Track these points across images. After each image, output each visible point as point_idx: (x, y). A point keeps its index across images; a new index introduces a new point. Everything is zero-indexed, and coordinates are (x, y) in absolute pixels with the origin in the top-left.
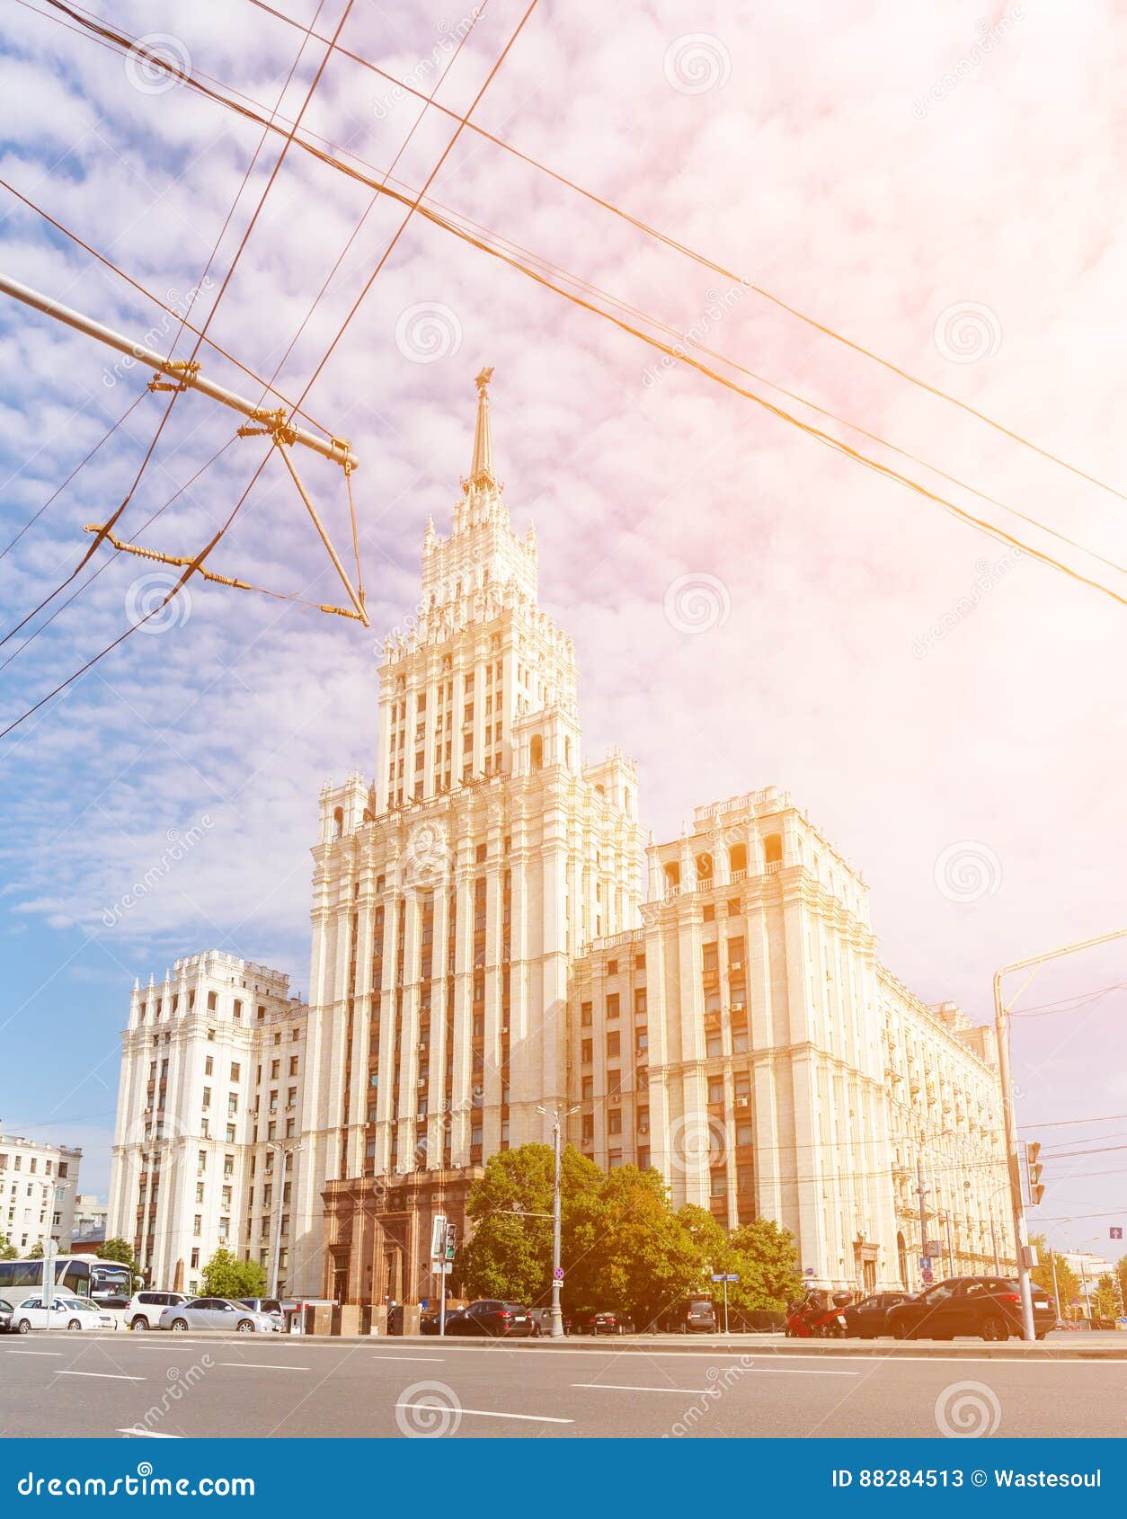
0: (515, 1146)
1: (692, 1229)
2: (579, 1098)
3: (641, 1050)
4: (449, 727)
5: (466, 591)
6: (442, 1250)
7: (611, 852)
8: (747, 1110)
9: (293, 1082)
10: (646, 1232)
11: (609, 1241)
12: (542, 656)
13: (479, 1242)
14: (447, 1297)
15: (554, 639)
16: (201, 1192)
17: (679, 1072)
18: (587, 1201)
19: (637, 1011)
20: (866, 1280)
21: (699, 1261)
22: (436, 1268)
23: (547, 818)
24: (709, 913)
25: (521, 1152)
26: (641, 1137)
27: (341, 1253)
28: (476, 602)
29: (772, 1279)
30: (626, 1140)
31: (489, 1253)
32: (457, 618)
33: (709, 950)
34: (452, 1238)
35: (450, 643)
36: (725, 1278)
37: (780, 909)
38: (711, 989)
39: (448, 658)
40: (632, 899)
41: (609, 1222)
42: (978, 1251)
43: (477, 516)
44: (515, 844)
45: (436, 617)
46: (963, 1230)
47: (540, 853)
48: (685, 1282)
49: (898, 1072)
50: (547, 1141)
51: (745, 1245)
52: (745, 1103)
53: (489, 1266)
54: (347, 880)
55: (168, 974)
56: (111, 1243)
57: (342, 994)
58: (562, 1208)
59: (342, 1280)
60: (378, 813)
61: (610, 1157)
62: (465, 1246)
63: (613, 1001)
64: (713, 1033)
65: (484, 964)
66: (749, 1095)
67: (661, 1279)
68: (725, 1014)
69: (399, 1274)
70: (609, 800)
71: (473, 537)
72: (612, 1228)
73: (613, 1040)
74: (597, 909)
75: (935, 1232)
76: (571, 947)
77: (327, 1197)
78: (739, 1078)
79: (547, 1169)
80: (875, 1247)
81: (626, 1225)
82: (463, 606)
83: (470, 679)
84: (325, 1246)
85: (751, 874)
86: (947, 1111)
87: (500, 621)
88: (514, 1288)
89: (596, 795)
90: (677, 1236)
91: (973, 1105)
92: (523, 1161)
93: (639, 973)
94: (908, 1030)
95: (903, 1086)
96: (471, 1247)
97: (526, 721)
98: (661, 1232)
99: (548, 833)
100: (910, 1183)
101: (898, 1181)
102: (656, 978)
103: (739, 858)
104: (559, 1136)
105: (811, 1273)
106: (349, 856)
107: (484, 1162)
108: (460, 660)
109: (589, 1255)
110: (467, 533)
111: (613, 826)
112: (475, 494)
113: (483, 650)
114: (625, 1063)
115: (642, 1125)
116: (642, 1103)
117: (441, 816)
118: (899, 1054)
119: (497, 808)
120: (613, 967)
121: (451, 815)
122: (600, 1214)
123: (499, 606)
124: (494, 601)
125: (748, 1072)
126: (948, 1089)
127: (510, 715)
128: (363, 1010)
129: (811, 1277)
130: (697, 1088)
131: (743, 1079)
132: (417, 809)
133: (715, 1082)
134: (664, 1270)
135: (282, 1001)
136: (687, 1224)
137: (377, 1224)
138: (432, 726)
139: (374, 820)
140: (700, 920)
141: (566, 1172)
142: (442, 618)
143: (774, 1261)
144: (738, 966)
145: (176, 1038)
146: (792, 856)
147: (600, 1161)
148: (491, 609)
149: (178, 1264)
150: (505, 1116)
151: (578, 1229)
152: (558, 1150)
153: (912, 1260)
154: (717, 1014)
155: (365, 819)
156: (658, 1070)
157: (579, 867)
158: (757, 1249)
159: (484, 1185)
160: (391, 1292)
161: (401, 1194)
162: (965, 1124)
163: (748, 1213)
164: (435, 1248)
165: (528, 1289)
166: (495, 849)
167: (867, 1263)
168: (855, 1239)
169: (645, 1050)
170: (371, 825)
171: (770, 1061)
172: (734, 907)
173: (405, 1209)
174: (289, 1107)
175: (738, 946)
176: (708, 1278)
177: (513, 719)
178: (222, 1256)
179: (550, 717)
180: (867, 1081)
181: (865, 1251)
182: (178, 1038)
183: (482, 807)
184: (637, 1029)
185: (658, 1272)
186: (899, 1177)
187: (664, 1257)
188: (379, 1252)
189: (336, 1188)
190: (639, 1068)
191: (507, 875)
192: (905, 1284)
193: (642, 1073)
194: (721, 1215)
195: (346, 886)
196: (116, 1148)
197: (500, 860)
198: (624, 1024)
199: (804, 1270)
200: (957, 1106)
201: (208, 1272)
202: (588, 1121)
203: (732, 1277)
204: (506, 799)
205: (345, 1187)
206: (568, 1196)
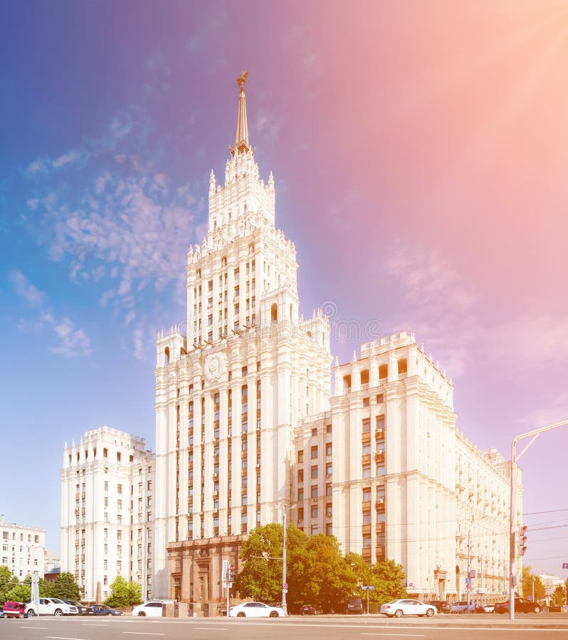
0: (263, 524)
1: (352, 564)
2: (297, 500)
3: (328, 475)
4: (226, 300)
5: (234, 217)
6: (227, 577)
7: (314, 369)
8: (383, 505)
9: (150, 493)
10: (329, 566)
11: (310, 571)
12: (277, 257)
13: (246, 572)
14: (230, 597)
15: (284, 246)
16: (106, 549)
17: (348, 486)
18: (300, 551)
19: (327, 455)
20: (439, 588)
21: (355, 580)
22: (224, 585)
23: (280, 350)
24: (366, 401)
25: (266, 528)
26: (328, 519)
27: (178, 577)
28: (240, 224)
29: (391, 588)
30: (320, 521)
31: (251, 576)
32: (229, 234)
33: (365, 422)
34: (232, 571)
35: (226, 250)
36: (368, 588)
37: (404, 399)
38: (366, 443)
39: (225, 259)
40: (325, 394)
41: (310, 562)
42: (496, 574)
43: (239, 171)
44: (262, 366)
45: (218, 234)
46: (490, 564)
47: (276, 371)
48: (349, 590)
49: (463, 485)
50: (280, 521)
51: (379, 572)
52: (382, 502)
53: (251, 583)
54: (174, 387)
55: (81, 440)
56: (64, 574)
57: (173, 448)
58: (287, 555)
59: (178, 589)
60: (188, 350)
61: (312, 529)
62: (239, 573)
63: (314, 449)
64: (366, 465)
65: (246, 431)
66: (384, 498)
67: (336, 589)
68: (373, 456)
69: (206, 586)
70: (314, 340)
71: (237, 184)
72: (312, 565)
73: (314, 469)
74: (306, 400)
75: (475, 565)
76: (293, 422)
77: (169, 550)
78: (379, 489)
79: (279, 536)
80: (445, 573)
81: (319, 563)
82: (233, 226)
83: (237, 271)
84: (170, 574)
85: (389, 381)
86: (487, 505)
87: (254, 236)
88: (263, 592)
89: (307, 338)
90: (345, 568)
91: (501, 502)
92: (267, 532)
93: (328, 435)
94: (470, 464)
95: (465, 493)
96: (242, 574)
97: (268, 296)
98: (337, 566)
99: (281, 359)
100: (464, 542)
101: (459, 540)
102: (337, 437)
103: (384, 372)
104: (285, 519)
105: (411, 585)
106: (174, 374)
107: (248, 532)
108: (231, 260)
109: (300, 577)
110: (234, 182)
111: (316, 355)
112: (238, 156)
113: (244, 253)
114: (320, 481)
115: (328, 514)
116: (329, 502)
117: (222, 351)
118: (465, 476)
119: (253, 345)
120: (314, 431)
121: (228, 350)
122: (306, 558)
123: (253, 227)
124: (250, 224)
125: (384, 486)
126: (488, 494)
127: (260, 292)
128: (184, 456)
129: (412, 587)
130: (357, 494)
131: (382, 489)
132: (209, 347)
133: (367, 490)
134: (338, 584)
135: (141, 452)
136: (349, 562)
137: (195, 563)
138: (216, 299)
139: (186, 353)
140: (362, 406)
141: (289, 537)
142: (221, 234)
143: (393, 579)
144: (380, 430)
145: (88, 472)
146: (412, 370)
147: (307, 532)
148: (249, 229)
149: (98, 584)
150: (258, 509)
151: (295, 565)
152: (285, 527)
153: (463, 579)
154: (369, 455)
155: (181, 353)
156: (337, 485)
157: (297, 378)
158: (385, 574)
159: (248, 543)
160: (203, 595)
161: (206, 548)
162: (496, 512)
163: (382, 557)
164: (224, 575)
165: (270, 593)
166: (252, 369)
167: (441, 580)
168: (436, 569)
169: (331, 475)
170: (185, 356)
171: (396, 480)
172: (380, 398)
173: (208, 556)
174: (148, 506)
175: (381, 419)
176: (359, 588)
177: (261, 294)
178: (119, 580)
179: (282, 293)
180: (446, 490)
181: (440, 574)
182: (90, 472)
183: (245, 345)
184: (327, 464)
185: (335, 585)
186: (459, 539)
187: (338, 578)
188: (196, 576)
189: (174, 546)
190: (327, 484)
191: (259, 383)
192: (458, 590)
193: (328, 486)
194: (367, 558)
195: (173, 391)
196: (62, 528)
197: (256, 375)
198: (320, 462)
199: (408, 584)
200: (493, 503)
201: (113, 586)
202: (301, 511)
203: (371, 588)
204: (258, 341)
205: (179, 545)
206: (290, 548)
